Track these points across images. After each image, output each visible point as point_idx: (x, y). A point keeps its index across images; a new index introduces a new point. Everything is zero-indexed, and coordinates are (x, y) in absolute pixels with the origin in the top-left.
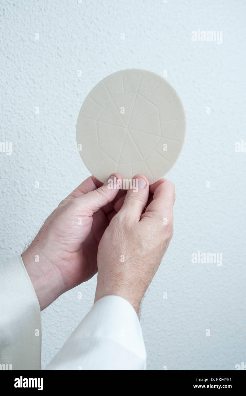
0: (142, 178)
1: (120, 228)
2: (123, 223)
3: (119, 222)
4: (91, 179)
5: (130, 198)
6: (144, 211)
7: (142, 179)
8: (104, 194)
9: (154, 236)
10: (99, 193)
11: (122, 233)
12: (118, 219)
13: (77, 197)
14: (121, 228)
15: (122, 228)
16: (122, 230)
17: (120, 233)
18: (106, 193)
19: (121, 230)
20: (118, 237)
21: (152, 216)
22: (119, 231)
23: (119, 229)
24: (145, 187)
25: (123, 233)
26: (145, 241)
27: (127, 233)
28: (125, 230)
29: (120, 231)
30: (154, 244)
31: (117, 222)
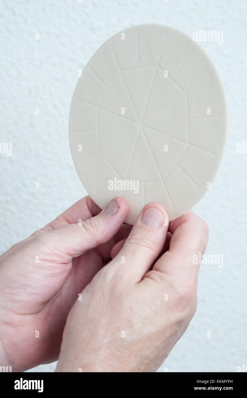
2: (110, 283)
4: (85, 201)
5: (132, 241)
6: (151, 268)
7: (158, 210)
8: (92, 231)
10: (84, 228)
11: (106, 299)
13: (58, 229)
14: (105, 291)
15: (107, 290)
16: (106, 294)
18: (95, 229)
21: (158, 279)
24: (161, 226)
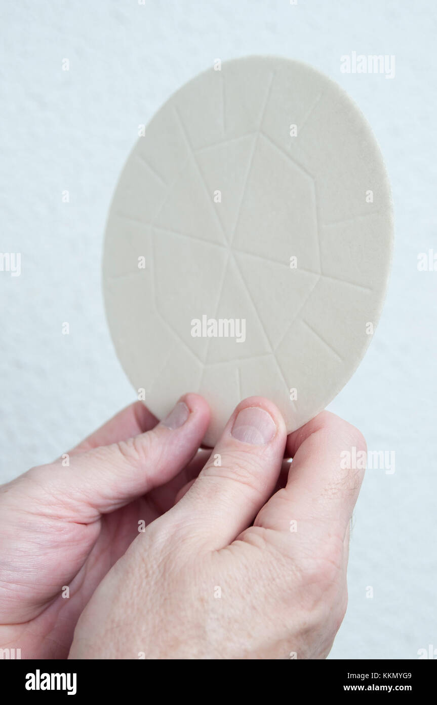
0: (265, 408)
1: (149, 566)
2: (162, 551)
3: (150, 546)
4: (131, 410)
7: (263, 411)
9: (254, 608)
10: (122, 452)
11: (152, 583)
12: (152, 536)
14: (152, 567)
15: (155, 566)
16: (153, 573)
17: (144, 584)
19: (151, 572)
20: (135, 593)
22: (144, 576)
23: (147, 571)
24: (269, 441)
25: (156, 583)
26: (218, 619)
27: (166, 584)
28: (163, 575)
29: (147, 577)
30: (250, 636)
31: (148, 547)
